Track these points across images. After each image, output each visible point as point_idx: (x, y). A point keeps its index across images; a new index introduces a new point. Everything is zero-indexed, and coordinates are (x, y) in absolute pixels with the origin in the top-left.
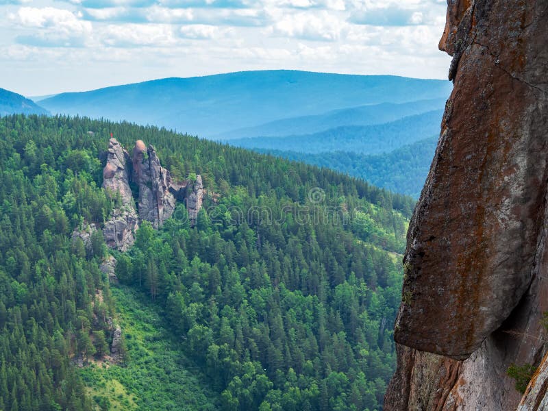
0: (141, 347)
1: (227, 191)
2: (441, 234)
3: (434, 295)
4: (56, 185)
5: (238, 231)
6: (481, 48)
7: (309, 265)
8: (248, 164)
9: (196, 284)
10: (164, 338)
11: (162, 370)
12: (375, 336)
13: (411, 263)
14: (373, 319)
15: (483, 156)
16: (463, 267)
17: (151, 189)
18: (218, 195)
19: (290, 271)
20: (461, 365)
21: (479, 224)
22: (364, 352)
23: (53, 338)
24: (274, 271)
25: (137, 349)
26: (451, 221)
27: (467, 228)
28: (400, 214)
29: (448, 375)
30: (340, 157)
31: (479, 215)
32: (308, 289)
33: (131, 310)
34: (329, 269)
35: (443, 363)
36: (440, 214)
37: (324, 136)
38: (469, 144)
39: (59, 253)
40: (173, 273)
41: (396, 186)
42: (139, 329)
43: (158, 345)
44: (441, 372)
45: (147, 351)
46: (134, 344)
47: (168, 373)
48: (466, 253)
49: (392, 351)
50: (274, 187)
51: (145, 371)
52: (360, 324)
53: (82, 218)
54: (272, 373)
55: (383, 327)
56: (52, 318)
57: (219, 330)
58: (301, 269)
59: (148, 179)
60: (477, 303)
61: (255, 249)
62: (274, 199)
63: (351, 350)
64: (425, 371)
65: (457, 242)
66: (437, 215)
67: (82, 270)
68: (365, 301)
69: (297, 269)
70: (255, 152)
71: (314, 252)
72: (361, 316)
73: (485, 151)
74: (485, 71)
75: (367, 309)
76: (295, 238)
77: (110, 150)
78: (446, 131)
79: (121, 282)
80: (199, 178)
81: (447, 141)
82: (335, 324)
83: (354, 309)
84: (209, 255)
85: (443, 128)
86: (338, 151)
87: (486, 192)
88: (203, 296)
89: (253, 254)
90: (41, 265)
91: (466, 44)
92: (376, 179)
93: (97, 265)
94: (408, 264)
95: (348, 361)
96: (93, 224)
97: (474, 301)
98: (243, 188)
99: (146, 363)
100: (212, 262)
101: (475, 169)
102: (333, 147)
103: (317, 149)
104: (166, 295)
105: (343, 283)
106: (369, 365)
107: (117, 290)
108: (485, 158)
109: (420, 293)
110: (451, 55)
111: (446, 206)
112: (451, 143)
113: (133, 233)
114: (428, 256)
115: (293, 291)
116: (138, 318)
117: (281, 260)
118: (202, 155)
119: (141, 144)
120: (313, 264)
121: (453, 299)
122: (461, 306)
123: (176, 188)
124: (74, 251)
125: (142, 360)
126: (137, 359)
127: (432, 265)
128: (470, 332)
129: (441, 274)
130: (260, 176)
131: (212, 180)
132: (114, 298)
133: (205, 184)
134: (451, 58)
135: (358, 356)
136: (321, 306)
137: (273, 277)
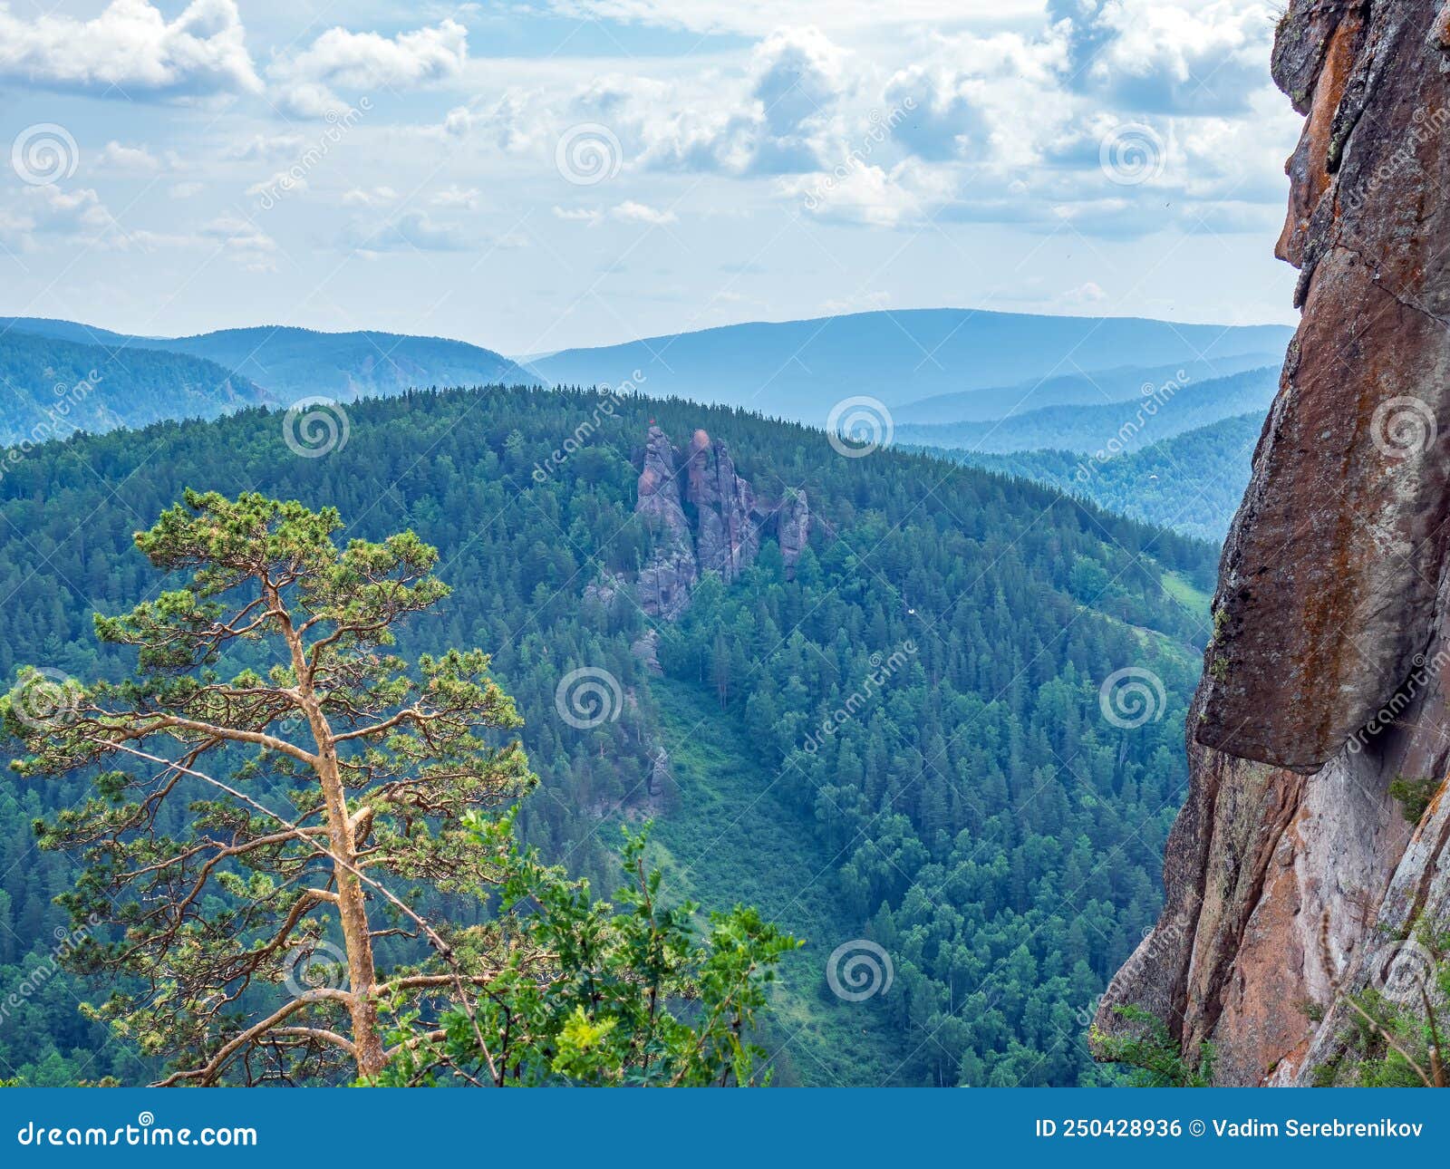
0: (701, 786)
1: (850, 518)
2: (1279, 563)
3: (1265, 664)
4: (556, 505)
5: (868, 588)
6: (1350, 255)
7: (993, 646)
8: (888, 472)
9: (795, 680)
10: (741, 771)
11: (738, 827)
12: (1109, 773)
13: (1227, 610)
14: (1104, 744)
15: (1351, 434)
16: (1314, 619)
17: (720, 514)
18: (835, 525)
19: (959, 658)
20: (1303, 786)
21: (1341, 547)
22: (1088, 801)
23: (552, 770)
24: (931, 656)
25: (695, 789)
26: (1295, 541)
27: (1321, 553)
28: (1153, 561)
29: (1280, 803)
30: (1049, 459)
31: (1342, 531)
32: (991, 690)
33: (685, 723)
34: (1029, 654)
35: (1272, 782)
36: (1277, 531)
37: (1018, 423)
38: (1327, 413)
39: (562, 623)
40: (756, 659)
41: (1146, 512)
42: (697, 756)
43: (730, 783)
44: (1269, 797)
45: (710, 793)
46: (690, 782)
47: (748, 831)
48: (1319, 596)
49: (1139, 800)
50: (931, 512)
51: (709, 828)
52: (1082, 751)
53: (602, 563)
54: (928, 835)
55: (1122, 757)
56: (549, 735)
57: (836, 760)
58: (979, 656)
59: (714, 497)
60: (1335, 679)
61: (899, 620)
62: (931, 532)
63: (1065, 797)
64: (1239, 797)
65: (1304, 576)
66: (1272, 531)
67: (602, 654)
68: (1090, 712)
69: (972, 655)
70: (899, 450)
71: (1002, 625)
72: (1083, 738)
73: (1354, 425)
74: (1355, 292)
75: (1094, 725)
76: (970, 601)
77: (649, 446)
78: (1287, 393)
79: (668, 674)
80: (801, 496)
81: (1290, 409)
82: (1039, 752)
83: (1070, 725)
84: (818, 631)
85: (1283, 387)
86: (1044, 450)
87: (1354, 493)
88: (808, 700)
89: (896, 627)
90: (532, 643)
91: (1324, 248)
92: (1110, 498)
93: (626, 645)
94: (1220, 612)
95: (1060, 815)
96: (620, 574)
97: (1331, 676)
98: (878, 511)
99: (710, 813)
100: (824, 642)
101: (1336, 456)
102: (1034, 442)
103: (1007, 445)
104: (744, 699)
105: (1052, 680)
106: (1097, 823)
107: (662, 688)
108: (1354, 437)
109: (1240, 662)
110: (1299, 266)
111: (1288, 516)
112: (1297, 412)
113: (688, 588)
114: (1255, 600)
115: (965, 693)
116: (697, 736)
117: (944, 637)
118: (807, 455)
119: (702, 436)
120: (1000, 646)
121: (1297, 671)
122: (1309, 684)
123: (761, 511)
124: (587, 621)
125: (703, 809)
126: (695, 805)
127: (1262, 615)
128: (1324, 727)
129: (1277, 630)
130: (908, 492)
131: (824, 500)
132: (656, 702)
133: (813, 504)
134: (1299, 272)
135: (1076, 808)
136: (1013, 720)
137: (930, 668)
